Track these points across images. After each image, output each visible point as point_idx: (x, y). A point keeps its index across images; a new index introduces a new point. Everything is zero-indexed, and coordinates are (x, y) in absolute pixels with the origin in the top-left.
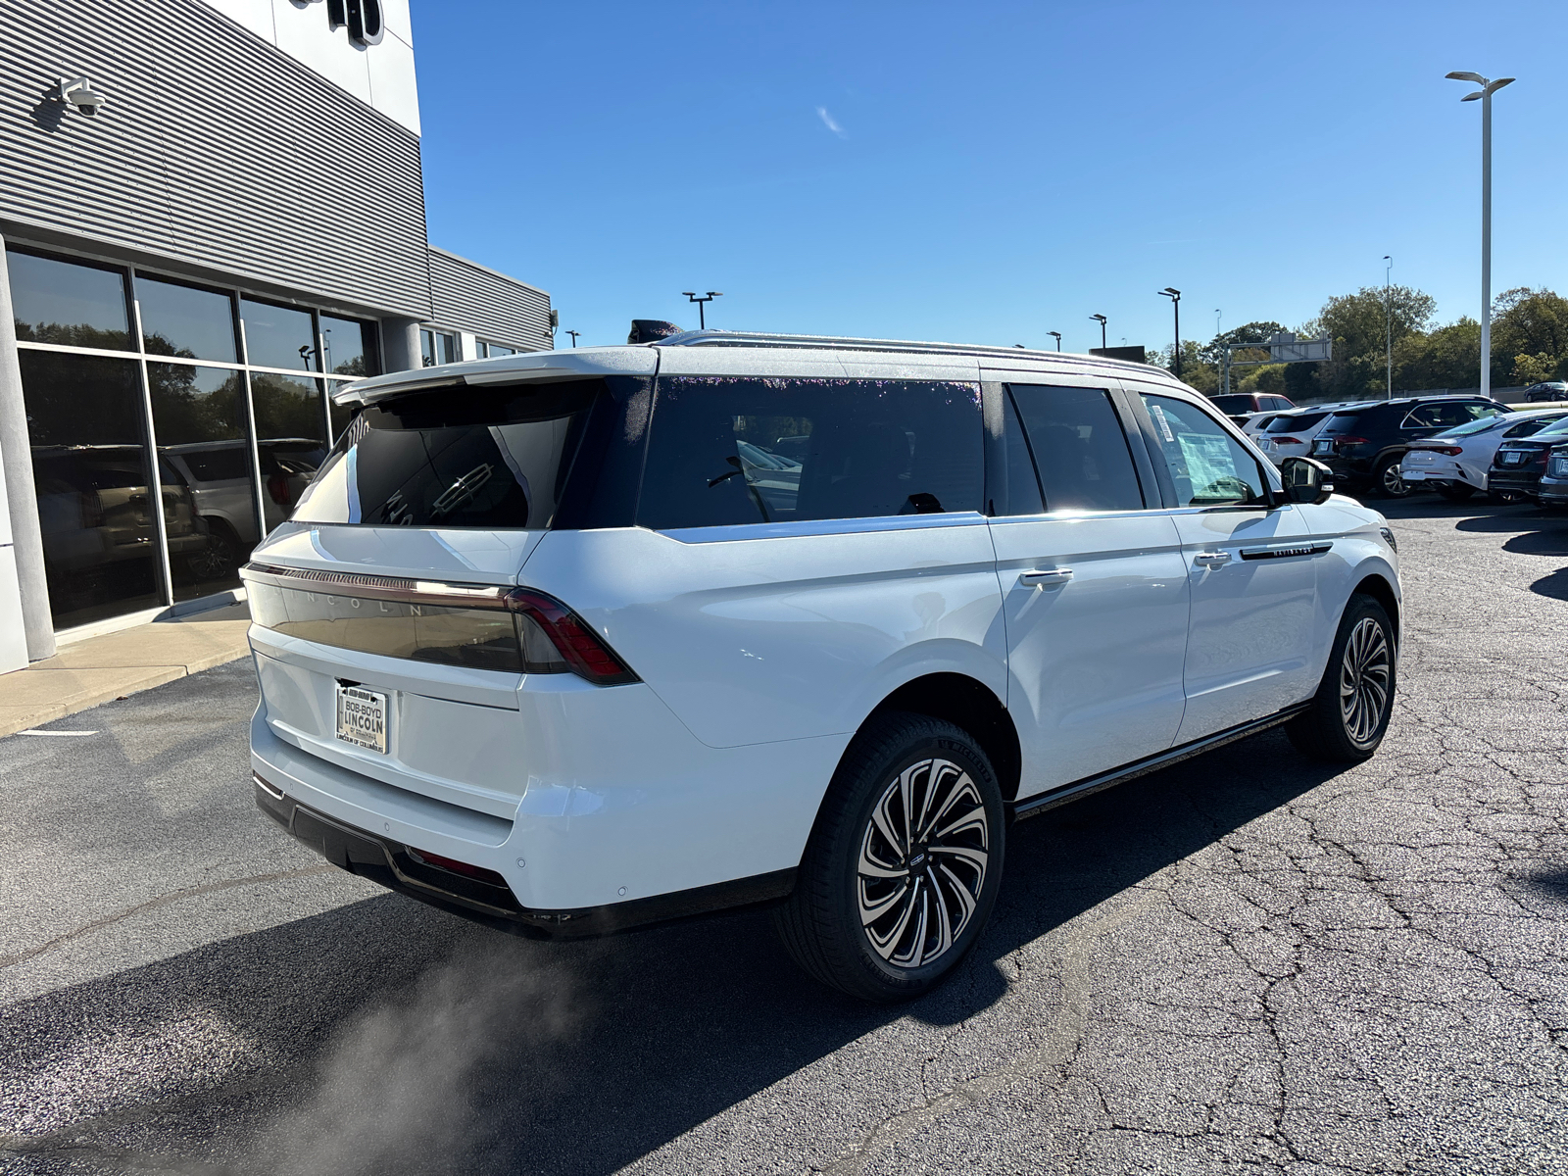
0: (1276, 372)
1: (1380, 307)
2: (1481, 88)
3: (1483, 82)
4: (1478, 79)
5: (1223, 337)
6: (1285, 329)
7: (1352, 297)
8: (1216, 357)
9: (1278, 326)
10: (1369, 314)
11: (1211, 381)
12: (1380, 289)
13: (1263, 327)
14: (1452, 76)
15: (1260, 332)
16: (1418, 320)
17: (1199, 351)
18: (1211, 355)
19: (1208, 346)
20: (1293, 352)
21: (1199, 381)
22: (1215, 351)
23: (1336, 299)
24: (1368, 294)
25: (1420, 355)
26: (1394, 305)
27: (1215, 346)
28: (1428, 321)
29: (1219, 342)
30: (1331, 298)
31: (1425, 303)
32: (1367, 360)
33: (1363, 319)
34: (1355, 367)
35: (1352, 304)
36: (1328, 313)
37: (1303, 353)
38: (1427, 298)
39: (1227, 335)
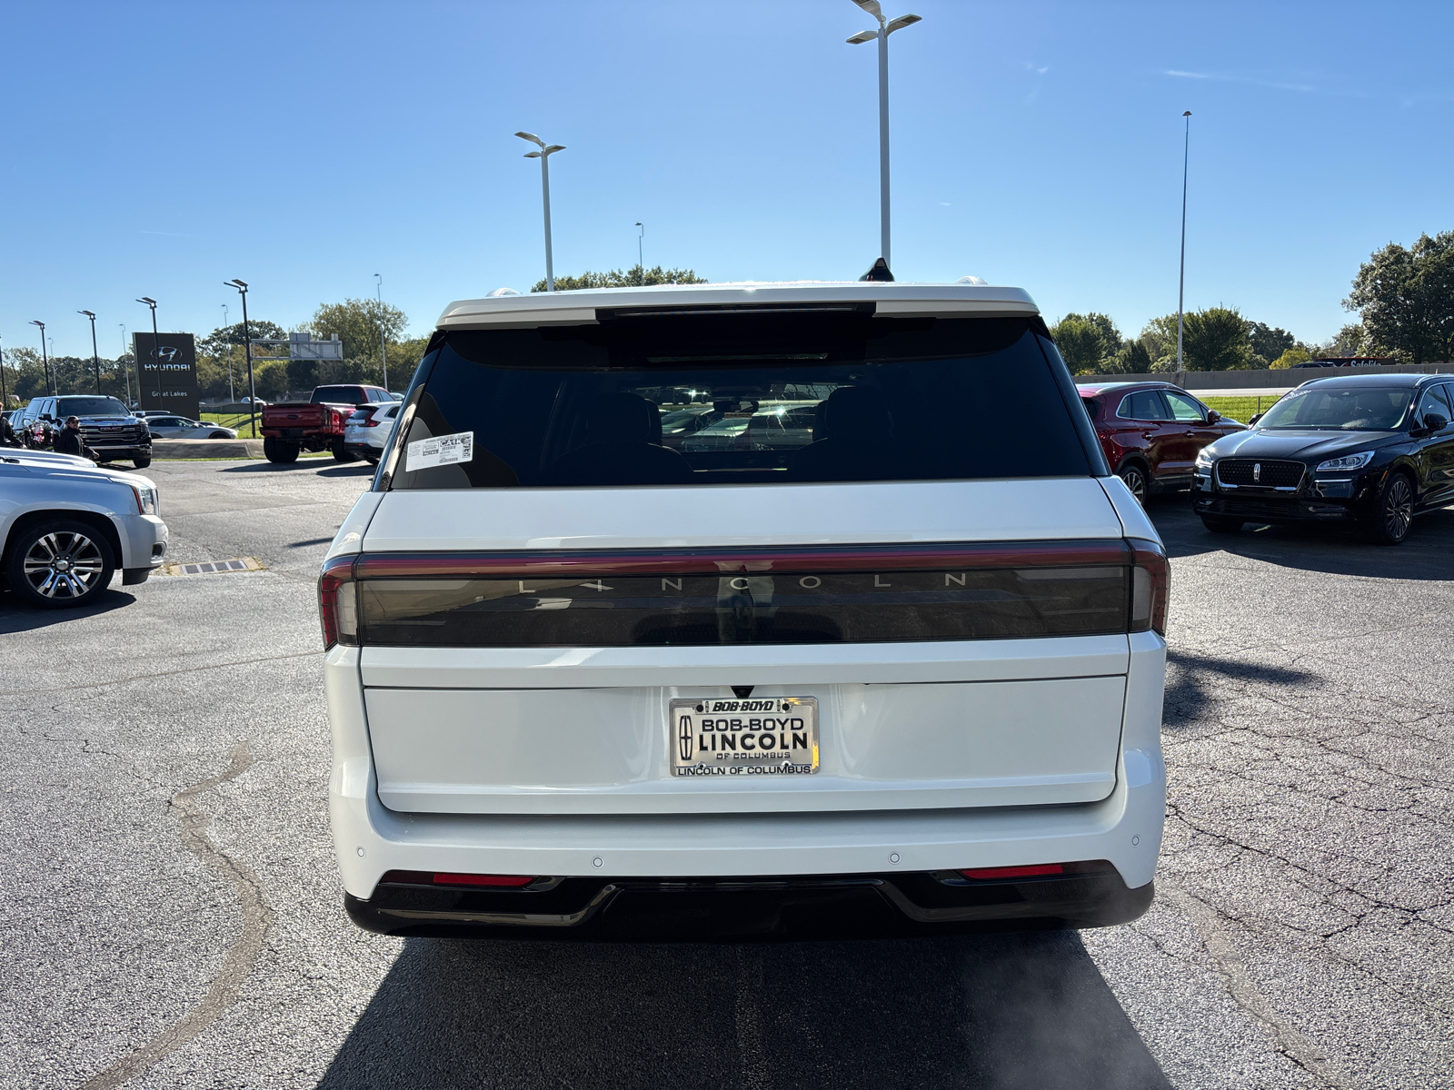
0: (278, 368)
1: (363, 316)
2: (540, 150)
3: (542, 145)
4: (538, 142)
5: (222, 332)
6: (280, 329)
7: (340, 306)
8: (216, 350)
9: (274, 326)
10: (356, 322)
11: (215, 373)
12: (363, 301)
13: (261, 325)
14: (520, 135)
15: (257, 329)
16: (394, 331)
17: (198, 343)
18: (211, 348)
19: (207, 339)
20: (309, 350)
21: (202, 373)
22: (214, 344)
23: (327, 307)
24: (354, 305)
25: (401, 361)
26: (373, 316)
27: (214, 340)
28: (403, 333)
29: (218, 335)
30: (323, 305)
31: (399, 317)
32: (359, 362)
33: (351, 326)
34: (349, 368)
35: (341, 312)
36: (321, 318)
37: (318, 352)
38: (400, 313)
39: (226, 329)
